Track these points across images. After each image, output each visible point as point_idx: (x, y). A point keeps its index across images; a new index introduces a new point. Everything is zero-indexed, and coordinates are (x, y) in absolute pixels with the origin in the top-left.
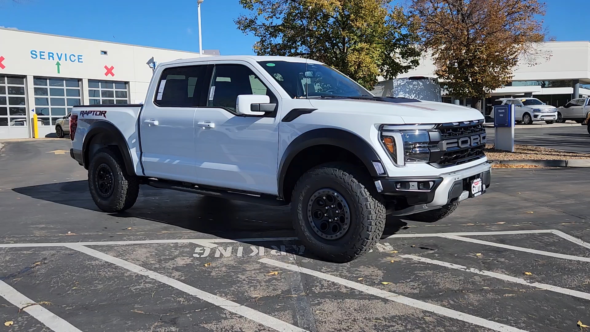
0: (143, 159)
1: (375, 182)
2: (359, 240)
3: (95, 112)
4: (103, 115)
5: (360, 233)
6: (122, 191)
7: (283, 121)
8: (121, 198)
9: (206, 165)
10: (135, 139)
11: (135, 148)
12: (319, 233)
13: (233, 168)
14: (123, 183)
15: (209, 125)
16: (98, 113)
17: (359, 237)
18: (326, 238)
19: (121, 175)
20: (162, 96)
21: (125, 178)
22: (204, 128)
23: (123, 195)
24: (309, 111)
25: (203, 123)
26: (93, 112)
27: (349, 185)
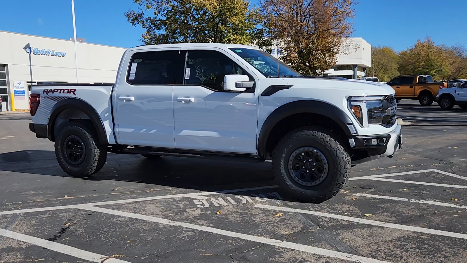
0: (117, 130)
1: (349, 140)
2: (337, 184)
3: (62, 91)
4: (72, 93)
5: (338, 179)
6: (95, 158)
7: (262, 95)
8: (93, 164)
9: (185, 132)
10: (108, 113)
11: (108, 121)
12: (300, 182)
13: (214, 134)
14: (95, 152)
15: (189, 100)
16: (66, 91)
17: (337, 182)
18: (306, 185)
19: (93, 144)
20: (134, 76)
21: (97, 147)
22: (183, 102)
23: (95, 161)
24: (288, 87)
25: (183, 98)
26: (59, 91)
27: (328, 143)
